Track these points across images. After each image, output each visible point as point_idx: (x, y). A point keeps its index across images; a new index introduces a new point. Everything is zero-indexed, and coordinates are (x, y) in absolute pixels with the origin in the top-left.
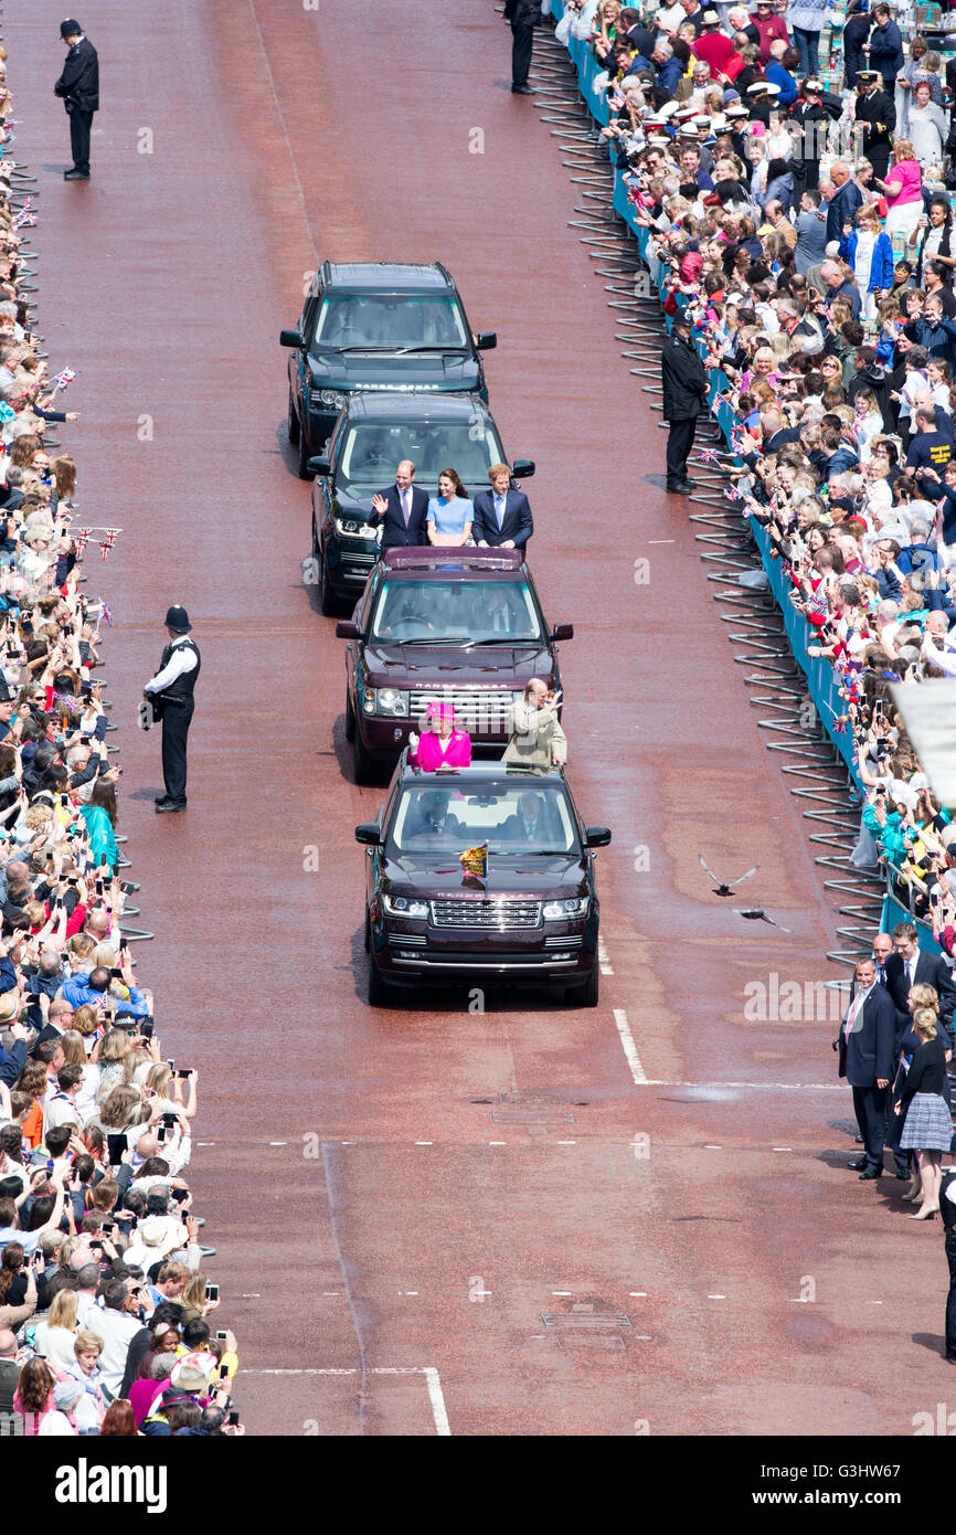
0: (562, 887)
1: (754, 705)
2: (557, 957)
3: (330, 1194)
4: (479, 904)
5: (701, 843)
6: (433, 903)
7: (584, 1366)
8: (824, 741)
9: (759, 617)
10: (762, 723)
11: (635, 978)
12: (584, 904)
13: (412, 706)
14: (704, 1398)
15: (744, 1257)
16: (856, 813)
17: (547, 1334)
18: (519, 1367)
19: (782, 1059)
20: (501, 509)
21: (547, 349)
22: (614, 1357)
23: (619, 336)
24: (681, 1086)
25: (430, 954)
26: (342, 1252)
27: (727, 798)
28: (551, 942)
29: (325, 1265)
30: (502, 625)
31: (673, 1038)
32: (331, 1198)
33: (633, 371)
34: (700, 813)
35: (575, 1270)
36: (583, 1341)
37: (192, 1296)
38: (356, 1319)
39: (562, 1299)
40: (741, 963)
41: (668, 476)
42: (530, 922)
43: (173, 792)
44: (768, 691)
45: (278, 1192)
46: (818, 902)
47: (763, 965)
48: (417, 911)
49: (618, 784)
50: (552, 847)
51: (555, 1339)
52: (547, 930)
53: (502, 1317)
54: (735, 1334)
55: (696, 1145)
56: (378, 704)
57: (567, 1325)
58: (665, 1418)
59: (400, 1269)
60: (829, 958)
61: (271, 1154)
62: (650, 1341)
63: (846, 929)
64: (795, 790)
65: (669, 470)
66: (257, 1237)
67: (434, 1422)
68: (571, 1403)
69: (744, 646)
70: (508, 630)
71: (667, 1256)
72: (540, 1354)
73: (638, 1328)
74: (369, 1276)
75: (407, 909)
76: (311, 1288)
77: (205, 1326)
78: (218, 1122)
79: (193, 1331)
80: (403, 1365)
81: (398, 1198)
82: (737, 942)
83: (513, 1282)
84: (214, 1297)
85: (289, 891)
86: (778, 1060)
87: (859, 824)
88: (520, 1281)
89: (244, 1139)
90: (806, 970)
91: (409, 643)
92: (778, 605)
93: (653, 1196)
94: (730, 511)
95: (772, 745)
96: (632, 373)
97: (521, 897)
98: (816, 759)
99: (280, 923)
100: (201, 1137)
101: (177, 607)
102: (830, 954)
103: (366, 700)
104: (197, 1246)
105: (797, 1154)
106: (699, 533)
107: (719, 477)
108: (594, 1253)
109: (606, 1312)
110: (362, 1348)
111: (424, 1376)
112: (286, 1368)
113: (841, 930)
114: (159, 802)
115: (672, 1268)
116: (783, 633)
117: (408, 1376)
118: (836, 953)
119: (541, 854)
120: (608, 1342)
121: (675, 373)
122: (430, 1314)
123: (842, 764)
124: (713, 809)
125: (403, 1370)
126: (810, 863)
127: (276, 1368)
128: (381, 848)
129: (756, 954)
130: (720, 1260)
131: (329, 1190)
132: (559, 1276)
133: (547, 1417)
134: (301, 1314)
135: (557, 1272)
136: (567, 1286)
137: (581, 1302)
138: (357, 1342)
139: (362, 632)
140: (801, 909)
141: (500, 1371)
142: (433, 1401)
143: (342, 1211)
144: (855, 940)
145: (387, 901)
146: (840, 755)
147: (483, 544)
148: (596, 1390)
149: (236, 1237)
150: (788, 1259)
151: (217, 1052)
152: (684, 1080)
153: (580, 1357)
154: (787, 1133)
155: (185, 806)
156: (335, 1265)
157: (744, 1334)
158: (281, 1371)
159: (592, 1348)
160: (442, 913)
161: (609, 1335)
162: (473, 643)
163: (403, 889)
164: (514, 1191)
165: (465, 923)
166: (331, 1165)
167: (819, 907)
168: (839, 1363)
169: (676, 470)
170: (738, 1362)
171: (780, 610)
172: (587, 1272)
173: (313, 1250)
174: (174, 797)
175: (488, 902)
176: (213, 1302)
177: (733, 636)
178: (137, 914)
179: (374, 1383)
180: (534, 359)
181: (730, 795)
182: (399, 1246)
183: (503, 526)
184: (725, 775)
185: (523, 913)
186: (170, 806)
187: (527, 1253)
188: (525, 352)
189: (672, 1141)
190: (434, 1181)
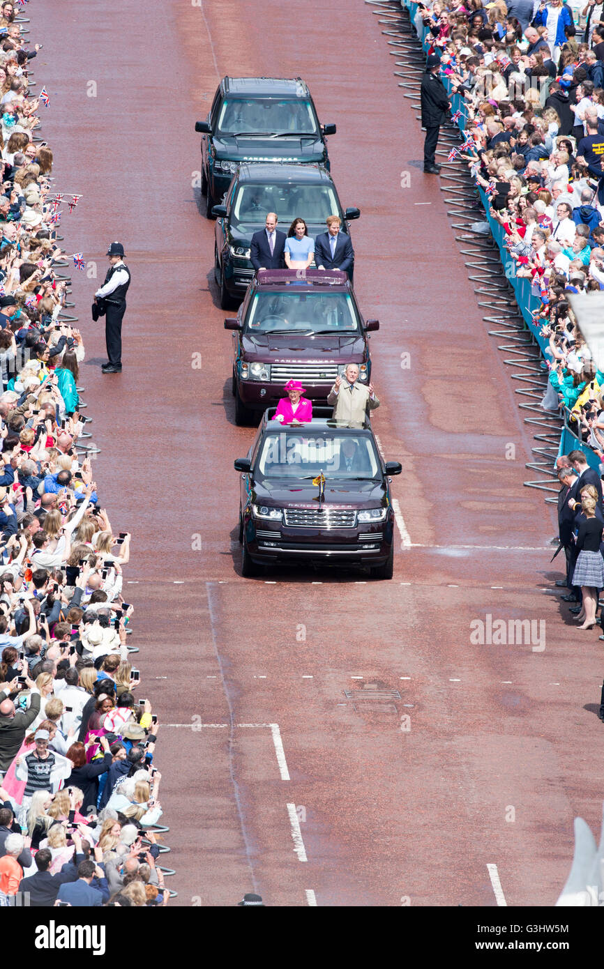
0: (370, 501)
1: (481, 307)
2: (366, 547)
3: (211, 614)
4: (315, 511)
5: (447, 394)
6: (285, 511)
7: (371, 723)
8: (524, 330)
9: (485, 251)
10: (486, 318)
11: (404, 479)
12: (384, 511)
13: (272, 374)
14: (447, 743)
15: (472, 655)
16: (545, 375)
17: (348, 703)
18: (330, 724)
19: (497, 531)
20: (334, 245)
21: (351, 81)
22: (390, 717)
23: (397, 73)
24: (433, 547)
25: (282, 544)
26: (219, 651)
27: (463, 366)
28: (362, 537)
29: (209, 658)
30: (333, 321)
31: (428, 517)
32: (212, 616)
33: (405, 95)
34: (446, 376)
35: (366, 663)
36: (370, 707)
37: (122, 678)
38: (227, 693)
39: (357, 681)
40: (471, 470)
41: (425, 162)
42: (349, 524)
43: (113, 360)
44: (490, 298)
45: (178, 612)
46: (520, 432)
47: (484, 472)
48: (275, 515)
49: (394, 357)
50: (362, 475)
51: (353, 706)
52: (360, 529)
53: (319, 693)
54: (467, 704)
55: (441, 585)
56: (250, 373)
57: (360, 697)
58: (422, 756)
59: (255, 662)
60: (527, 467)
61: (174, 589)
62: (413, 707)
63: (539, 448)
64: (507, 361)
65: (426, 158)
66: (165, 641)
67: (276, 757)
68: (363, 746)
69: (474, 270)
70: (337, 324)
71: (423, 654)
72: (343, 715)
73: (405, 700)
74: (235, 666)
75: (268, 514)
76: (199, 673)
77: (132, 697)
78: (141, 568)
79: (123, 700)
80: (257, 722)
81: (254, 617)
82: (469, 457)
83: (326, 670)
84: (137, 678)
85: (186, 423)
86: (495, 531)
87: (547, 382)
88: (330, 670)
89: (157, 579)
90: (512, 474)
91: (271, 332)
92: (496, 243)
93: (415, 617)
94: (466, 184)
95: (492, 332)
96: (405, 97)
97: (343, 507)
98: (520, 342)
99: (180, 443)
100: (130, 578)
101: (117, 242)
102: (528, 464)
103: (243, 370)
104: (126, 647)
105: (506, 590)
106: (447, 198)
107: (460, 162)
108: (378, 652)
109: (385, 690)
110: (231, 711)
111: (270, 729)
112: (183, 723)
113: (534, 449)
114: (104, 367)
115: (427, 661)
116: (499, 262)
117: (259, 729)
118: (532, 463)
119: (356, 479)
120: (387, 708)
121: (431, 97)
122: (274, 690)
123: (536, 344)
124: (455, 373)
125: (257, 725)
126: (516, 407)
127: (177, 723)
128: (251, 475)
129: (480, 464)
130: (457, 657)
131: (210, 611)
132: (356, 666)
133: (348, 754)
134: (193, 690)
135: (355, 664)
136: (360, 672)
137: (369, 683)
138: (227, 707)
139: (241, 325)
140: (509, 436)
141: (319, 725)
142: (276, 744)
143: (219, 625)
144: (544, 456)
145: (255, 509)
146: (535, 338)
147: (321, 268)
148: (378, 738)
149: (152, 641)
150: (500, 657)
151: (140, 524)
152: (435, 543)
153: (369, 718)
154: (500, 577)
155: (121, 369)
156: (214, 659)
157: (473, 704)
158: (180, 725)
159: (376, 712)
160: (291, 517)
161: (388, 703)
162: (313, 333)
163: (265, 501)
164: (327, 613)
165: (306, 523)
166: (211, 596)
167: (521, 435)
168: (532, 722)
169: (430, 158)
170: (469, 721)
171: (498, 247)
172: (373, 665)
173: (200, 649)
174: (114, 363)
175: (322, 510)
176: (136, 681)
177: (468, 264)
178: (90, 437)
179: (239, 733)
180: (343, 87)
181: (466, 364)
182: (255, 647)
183: (335, 256)
184: (462, 351)
185: (344, 517)
186: (111, 369)
187: (335, 652)
188: (337, 83)
189: (426, 582)
190: (277, 606)
